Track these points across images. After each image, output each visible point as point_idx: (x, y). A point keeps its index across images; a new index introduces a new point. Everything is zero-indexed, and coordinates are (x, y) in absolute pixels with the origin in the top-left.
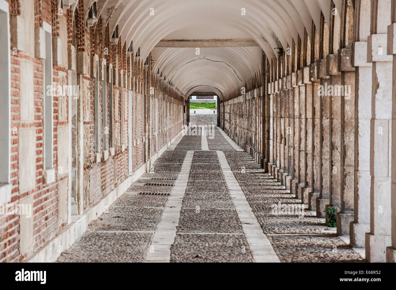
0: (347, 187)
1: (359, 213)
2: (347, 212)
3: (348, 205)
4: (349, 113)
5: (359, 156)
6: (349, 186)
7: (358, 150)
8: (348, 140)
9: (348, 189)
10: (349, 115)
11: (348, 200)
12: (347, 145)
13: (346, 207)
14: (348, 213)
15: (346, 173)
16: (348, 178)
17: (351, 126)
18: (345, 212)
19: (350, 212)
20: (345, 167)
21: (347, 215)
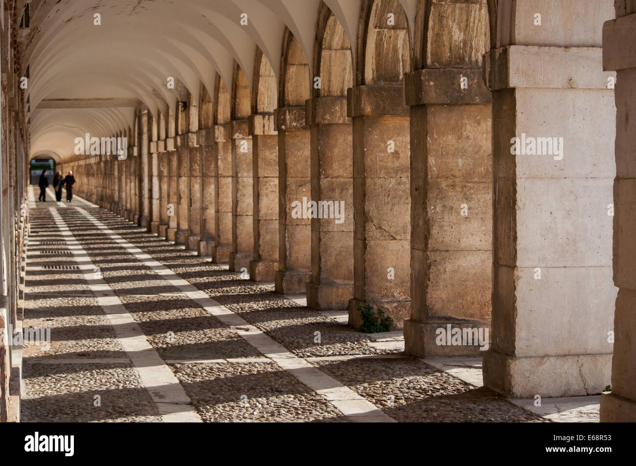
0: (432, 283)
1: (517, 338)
2: (431, 322)
3: (434, 311)
4: (435, 169)
5: (518, 242)
6: (434, 282)
7: (516, 233)
8: (433, 211)
9: (433, 286)
10: (434, 171)
11: (433, 303)
12: (431, 219)
13: (430, 315)
14: (434, 323)
15: (430, 262)
16: (433, 269)
17: (437, 188)
18: (429, 322)
19: (436, 321)
20: (428, 253)
21: (433, 327)
